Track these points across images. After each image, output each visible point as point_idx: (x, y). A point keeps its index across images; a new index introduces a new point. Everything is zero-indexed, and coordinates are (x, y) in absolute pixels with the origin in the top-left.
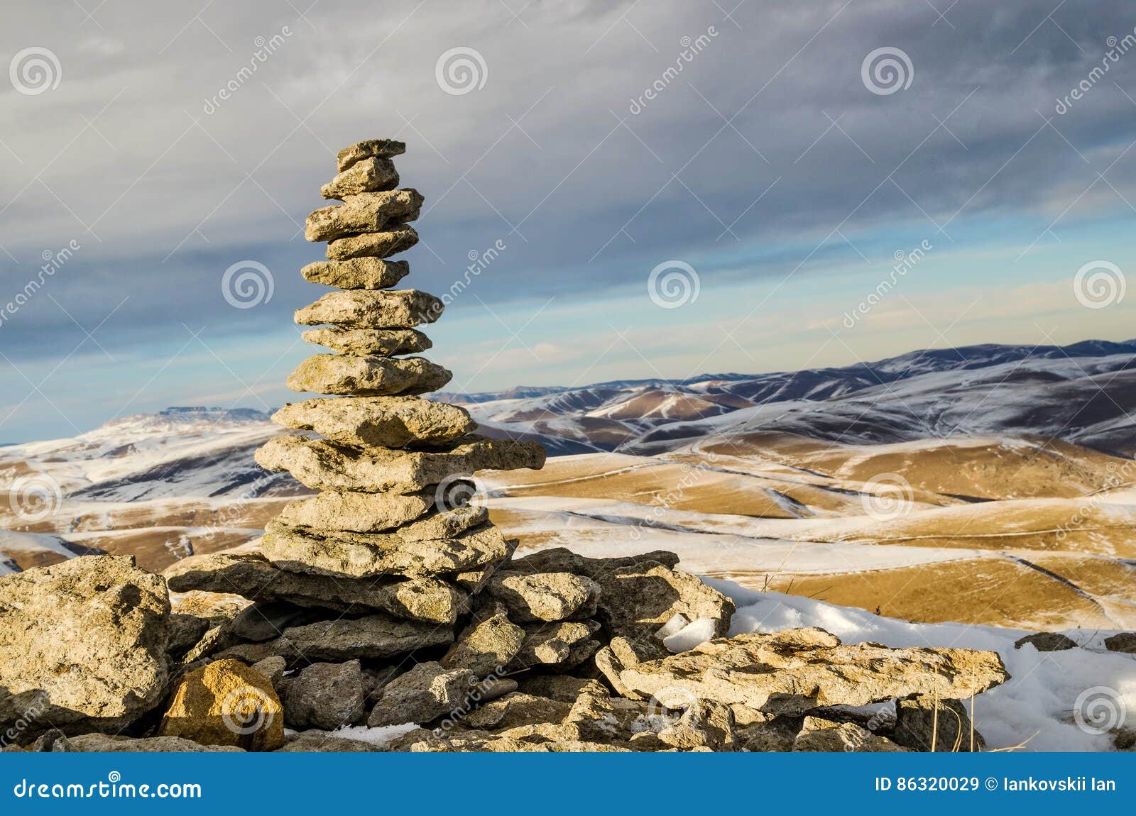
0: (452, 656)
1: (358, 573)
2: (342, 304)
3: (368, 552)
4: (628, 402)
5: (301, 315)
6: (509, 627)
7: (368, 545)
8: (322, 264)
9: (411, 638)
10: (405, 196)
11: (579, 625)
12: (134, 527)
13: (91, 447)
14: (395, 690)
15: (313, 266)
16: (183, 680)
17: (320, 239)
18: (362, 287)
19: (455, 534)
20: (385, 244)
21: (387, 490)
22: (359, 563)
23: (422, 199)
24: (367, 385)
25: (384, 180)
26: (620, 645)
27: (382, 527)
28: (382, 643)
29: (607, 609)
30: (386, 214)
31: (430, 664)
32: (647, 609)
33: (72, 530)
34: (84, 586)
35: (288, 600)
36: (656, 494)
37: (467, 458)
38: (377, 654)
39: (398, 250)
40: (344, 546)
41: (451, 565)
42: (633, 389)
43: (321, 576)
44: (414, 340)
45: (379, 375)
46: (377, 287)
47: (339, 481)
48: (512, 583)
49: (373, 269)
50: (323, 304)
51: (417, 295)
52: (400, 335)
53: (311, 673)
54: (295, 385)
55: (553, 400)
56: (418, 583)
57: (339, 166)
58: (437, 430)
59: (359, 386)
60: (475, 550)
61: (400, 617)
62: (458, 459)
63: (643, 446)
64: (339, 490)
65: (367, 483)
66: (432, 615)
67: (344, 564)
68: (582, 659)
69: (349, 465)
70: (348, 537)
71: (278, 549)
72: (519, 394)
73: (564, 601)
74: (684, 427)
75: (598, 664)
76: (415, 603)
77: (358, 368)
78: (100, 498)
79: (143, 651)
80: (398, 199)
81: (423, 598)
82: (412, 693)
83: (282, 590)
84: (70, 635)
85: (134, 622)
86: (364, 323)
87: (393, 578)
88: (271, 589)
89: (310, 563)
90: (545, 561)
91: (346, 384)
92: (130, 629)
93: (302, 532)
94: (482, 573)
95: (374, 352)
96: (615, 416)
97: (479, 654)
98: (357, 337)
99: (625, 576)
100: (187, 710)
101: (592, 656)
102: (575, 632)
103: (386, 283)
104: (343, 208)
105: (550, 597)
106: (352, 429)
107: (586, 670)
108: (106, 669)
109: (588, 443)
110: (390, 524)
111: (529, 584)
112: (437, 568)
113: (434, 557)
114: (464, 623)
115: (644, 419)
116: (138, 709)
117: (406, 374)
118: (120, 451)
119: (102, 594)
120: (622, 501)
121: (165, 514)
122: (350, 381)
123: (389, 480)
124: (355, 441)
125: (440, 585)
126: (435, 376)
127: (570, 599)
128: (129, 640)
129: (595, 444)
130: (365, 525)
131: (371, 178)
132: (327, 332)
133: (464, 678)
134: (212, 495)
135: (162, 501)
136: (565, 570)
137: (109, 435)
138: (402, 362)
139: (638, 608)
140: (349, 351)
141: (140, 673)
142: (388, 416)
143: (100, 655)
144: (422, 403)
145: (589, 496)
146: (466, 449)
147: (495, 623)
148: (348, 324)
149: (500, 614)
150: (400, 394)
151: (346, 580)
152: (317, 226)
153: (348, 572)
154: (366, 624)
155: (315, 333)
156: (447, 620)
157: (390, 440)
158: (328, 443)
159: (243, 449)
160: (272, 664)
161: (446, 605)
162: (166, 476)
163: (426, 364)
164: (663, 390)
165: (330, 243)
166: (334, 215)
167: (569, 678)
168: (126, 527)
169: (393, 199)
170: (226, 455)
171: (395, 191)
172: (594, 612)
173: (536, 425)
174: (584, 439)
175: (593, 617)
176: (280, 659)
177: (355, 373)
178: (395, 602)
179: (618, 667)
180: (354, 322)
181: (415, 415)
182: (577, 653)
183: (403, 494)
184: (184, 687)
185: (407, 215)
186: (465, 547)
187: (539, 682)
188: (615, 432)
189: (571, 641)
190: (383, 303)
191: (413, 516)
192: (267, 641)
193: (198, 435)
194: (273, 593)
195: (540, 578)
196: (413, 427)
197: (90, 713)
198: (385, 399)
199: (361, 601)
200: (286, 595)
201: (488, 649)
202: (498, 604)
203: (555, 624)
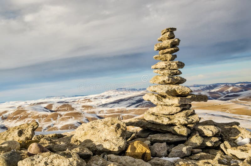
0: (187, 143)
1: (166, 124)
2: (162, 64)
3: (168, 119)
4: (220, 88)
5: (153, 67)
6: (200, 137)
7: (168, 118)
8: (158, 56)
9: (177, 139)
10: (176, 40)
11: (216, 138)
12: (111, 113)
13: (102, 96)
14: (174, 150)
15: (156, 56)
16: (130, 144)
17: (157, 50)
18: (167, 60)
19: (187, 116)
20: (172, 51)
21: (172, 105)
22: (166, 121)
23: (180, 41)
24: (168, 82)
25: (172, 37)
26: (226, 143)
27: (171, 114)
28: (171, 139)
29: (222, 135)
30: (172, 44)
31: (182, 145)
32: (232, 135)
33: (99, 113)
34: (109, 123)
35: (150, 129)
36: (227, 110)
37: (190, 99)
38: (169, 142)
39: (174, 52)
40: (162, 118)
41: (186, 122)
42: (222, 85)
43: (157, 124)
44: (178, 72)
45: (171, 80)
46: (170, 60)
47: (162, 103)
48: (200, 127)
49: (169, 56)
50: (158, 64)
51: (179, 62)
52: (175, 71)
53: (155, 145)
54: (152, 82)
55: (202, 87)
56: (179, 126)
57: (162, 34)
58: (184, 92)
59: (166, 82)
60: (192, 119)
61: (175, 134)
62: (188, 99)
63: (224, 98)
64: (162, 105)
65: (168, 104)
66: (182, 134)
67: (162, 121)
68: (217, 146)
69: (164, 100)
70: (163, 115)
71: (148, 118)
72: (194, 86)
73: (213, 132)
74: (234, 94)
75: (221, 147)
76: (178, 131)
77: (166, 78)
78: (104, 107)
79: (122, 138)
80: (175, 41)
81: (180, 130)
82: (178, 151)
83: (149, 126)
84: (107, 134)
85: (120, 131)
86: (167, 68)
87: (173, 125)
88: (146, 126)
89: (155, 121)
90: (207, 123)
91: (163, 82)
92: (119, 133)
93: (153, 114)
94: (193, 125)
95: (169, 75)
96: (217, 91)
97: (193, 143)
98: (166, 71)
99: (227, 127)
100: (131, 151)
101: (219, 145)
102: (215, 139)
103: (172, 60)
104: (163, 43)
105: (209, 131)
106: (165, 92)
107: (218, 148)
108: (114, 141)
109: (211, 98)
110: (173, 113)
111: (204, 128)
112: (183, 123)
113: (183, 121)
114: (189, 136)
115: (224, 92)
116: (121, 150)
117: (176, 80)
118: (108, 97)
119: (113, 125)
120: (219, 111)
121: (117, 111)
122: (164, 81)
123: (173, 103)
124: (165, 94)
125: (184, 127)
126: (183, 80)
127: (214, 132)
128: (119, 135)
129: (212, 98)
130: (167, 113)
131: (169, 36)
132: (159, 70)
133: (190, 148)
134: (127, 107)
135: (117, 108)
136: (212, 125)
137: (106, 94)
138: (175, 77)
139: (230, 135)
140: (164, 74)
141: (121, 142)
142: (173, 89)
143: (113, 138)
144: (180, 86)
145: (210, 110)
146: (190, 97)
147: (197, 136)
148: (164, 69)
149: (198, 134)
150: (175, 84)
151: (163, 125)
152: (157, 47)
153: (163, 123)
154: (167, 135)
155: (156, 71)
156: (186, 135)
157: (173, 94)
158: (159, 95)
159: (133, 97)
160: (148, 142)
161: (185, 131)
162: (117, 103)
163: (181, 78)
164: (229, 85)
165: (160, 51)
166: (161, 45)
167: (214, 150)
168: (109, 113)
169: (174, 41)
170: (130, 98)
171: (174, 39)
172: (219, 135)
173: (198, 93)
174: (209, 97)
175: (219, 136)
176: (149, 141)
177: (165, 79)
178: (174, 130)
179: (226, 148)
180: (165, 68)
181: (179, 89)
182: (216, 144)
183: (176, 106)
184: (130, 146)
185: (176, 44)
186: (190, 119)
187: (207, 150)
188: (217, 95)
189: (215, 141)
190: (171, 64)
191: (178, 111)
192: (145, 137)
193: (124, 94)
194: (147, 127)
195: (207, 127)
196: (178, 91)
197: (111, 150)
198: (171, 85)
199: (166, 130)
200: (150, 128)
201: (195, 142)
202: (197, 132)
203: (211, 137)
